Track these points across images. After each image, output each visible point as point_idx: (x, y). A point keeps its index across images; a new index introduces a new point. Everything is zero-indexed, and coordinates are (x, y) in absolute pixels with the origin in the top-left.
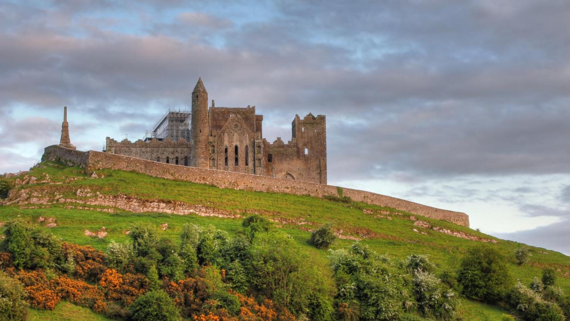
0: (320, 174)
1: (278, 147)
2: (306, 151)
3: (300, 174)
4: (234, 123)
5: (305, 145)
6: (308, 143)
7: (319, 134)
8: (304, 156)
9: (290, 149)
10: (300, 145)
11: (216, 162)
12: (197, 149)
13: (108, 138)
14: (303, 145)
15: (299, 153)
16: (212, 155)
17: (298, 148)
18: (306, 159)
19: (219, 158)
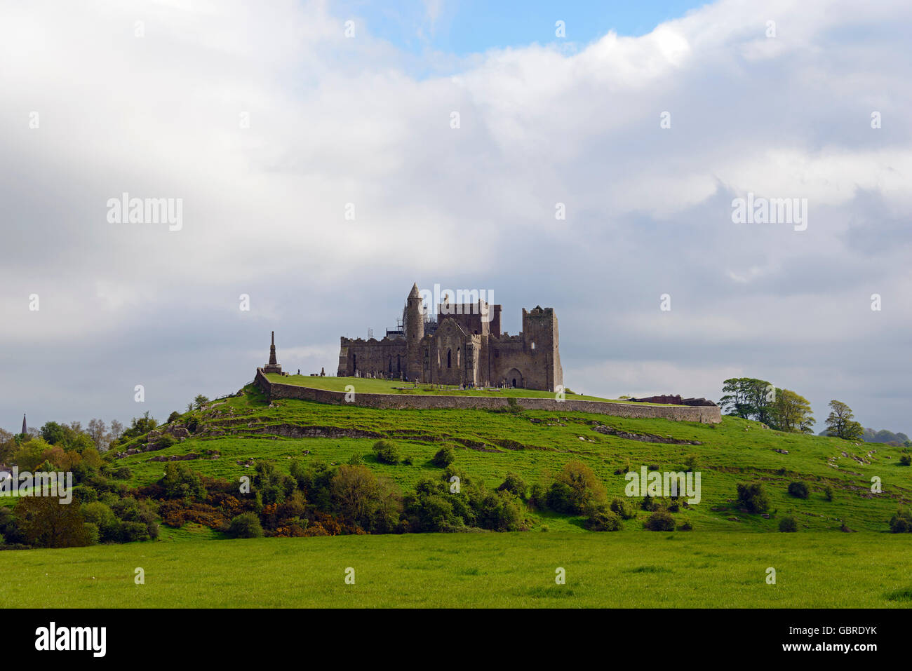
0: (547, 368)
1: (505, 342)
2: (533, 346)
3: (527, 369)
4: (447, 327)
5: (532, 339)
6: (535, 337)
7: (545, 327)
8: (531, 350)
9: (516, 344)
10: (527, 340)
11: (429, 365)
12: (411, 353)
13: (342, 338)
14: (530, 340)
15: (526, 348)
16: (427, 358)
17: (524, 342)
18: (533, 354)
19: (433, 361)
